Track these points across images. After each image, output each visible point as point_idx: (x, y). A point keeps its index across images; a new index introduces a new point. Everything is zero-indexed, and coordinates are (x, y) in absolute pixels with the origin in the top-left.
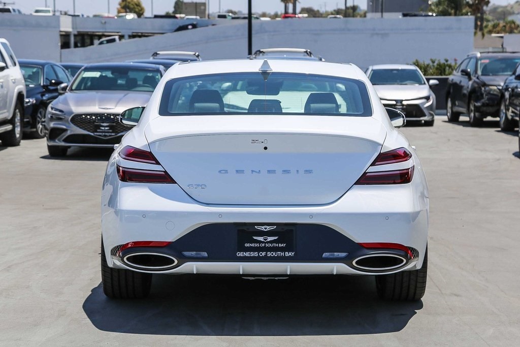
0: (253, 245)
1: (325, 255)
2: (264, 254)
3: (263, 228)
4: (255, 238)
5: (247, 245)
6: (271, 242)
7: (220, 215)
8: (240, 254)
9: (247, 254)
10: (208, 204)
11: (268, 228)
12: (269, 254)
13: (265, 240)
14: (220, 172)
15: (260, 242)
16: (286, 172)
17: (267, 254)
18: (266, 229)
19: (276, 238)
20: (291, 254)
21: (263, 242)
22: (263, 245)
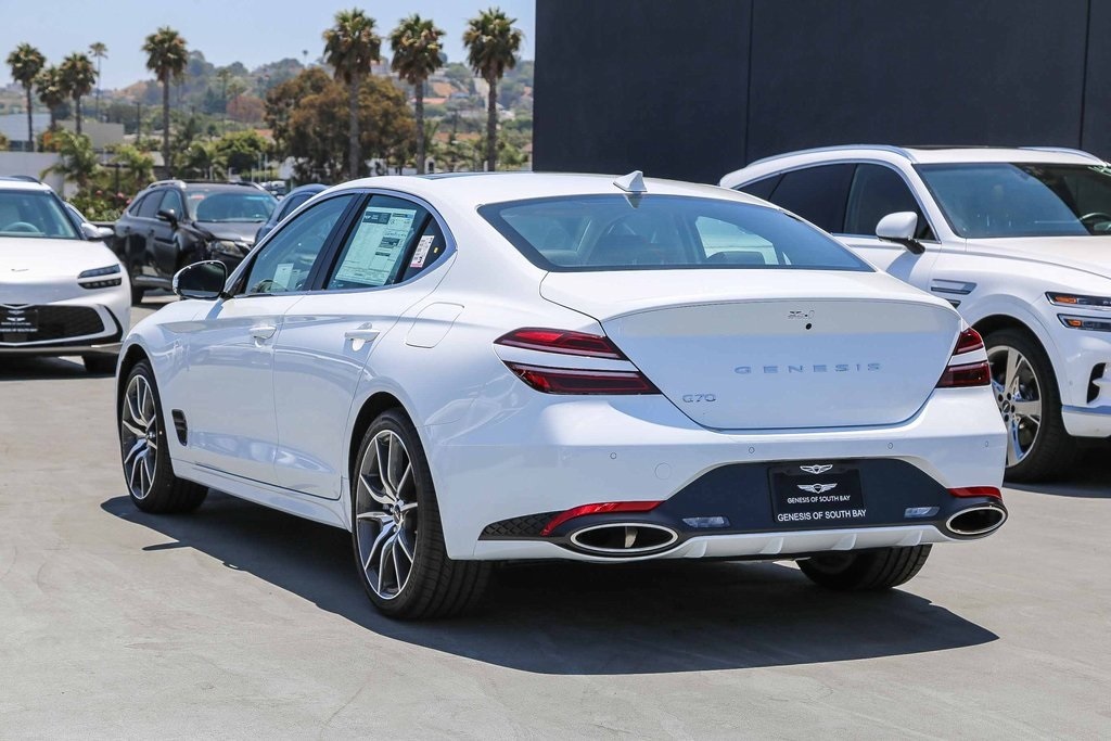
0: (799, 500)
1: (909, 512)
2: (820, 515)
3: (812, 469)
4: (801, 487)
5: (791, 501)
6: (827, 493)
7: (752, 448)
8: (783, 518)
9: (794, 517)
10: (719, 430)
11: (822, 469)
12: (828, 515)
13: (818, 490)
14: (737, 370)
15: (810, 494)
16: (843, 368)
17: (824, 515)
18: (817, 470)
19: (834, 486)
20: (861, 513)
21: (815, 495)
22: (816, 499)
